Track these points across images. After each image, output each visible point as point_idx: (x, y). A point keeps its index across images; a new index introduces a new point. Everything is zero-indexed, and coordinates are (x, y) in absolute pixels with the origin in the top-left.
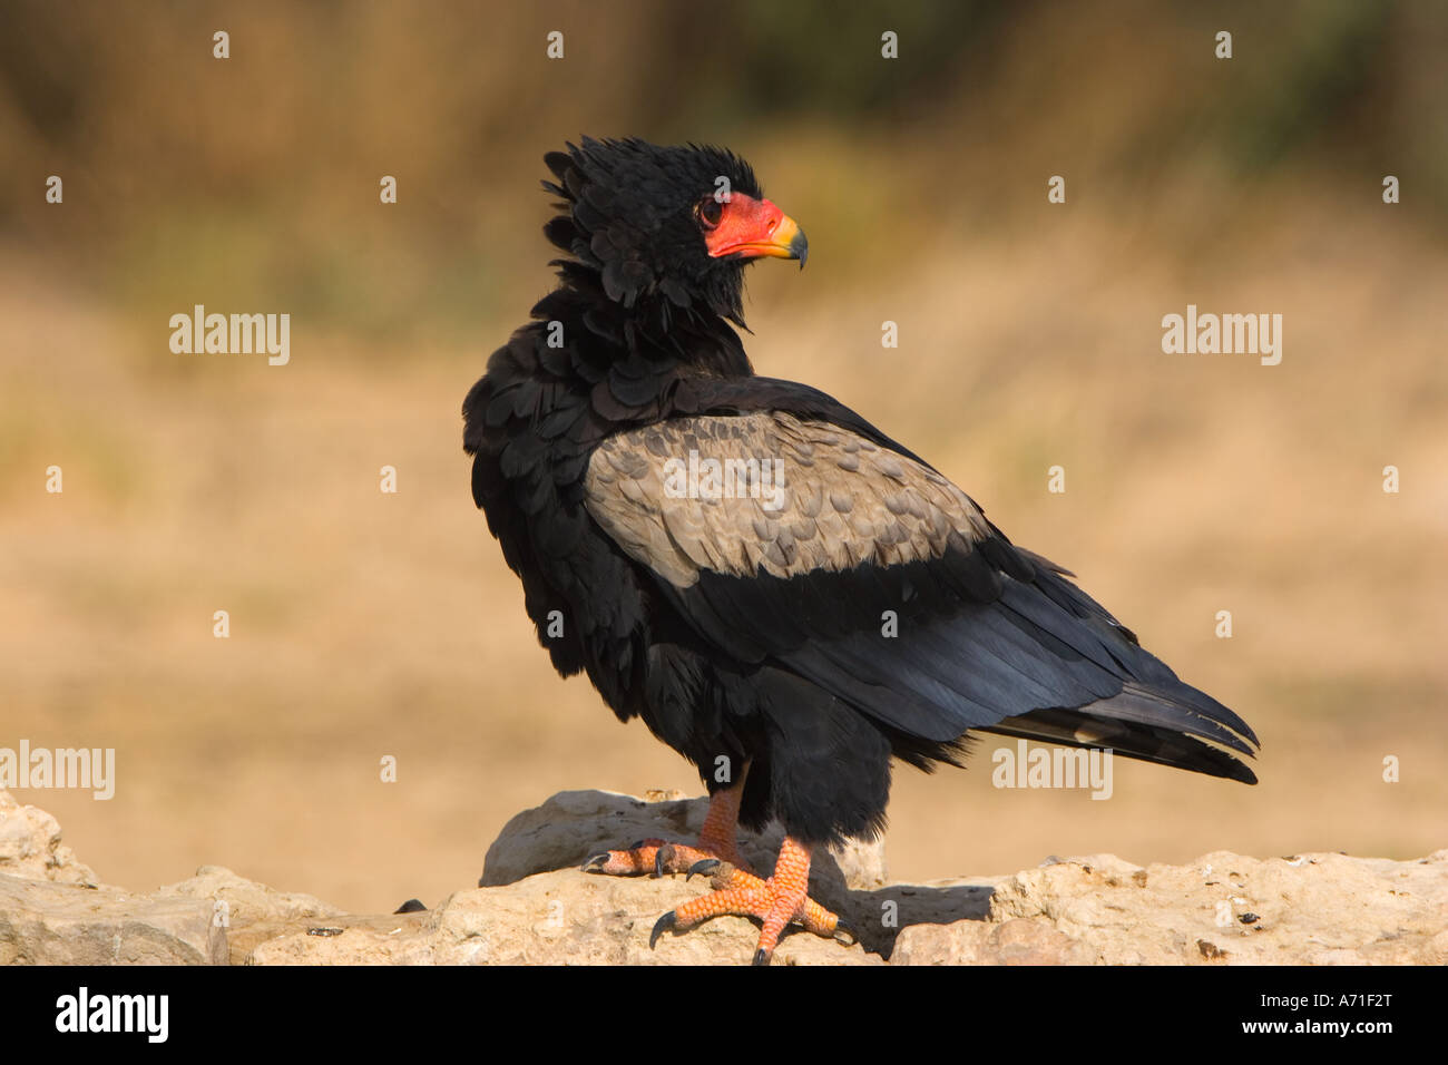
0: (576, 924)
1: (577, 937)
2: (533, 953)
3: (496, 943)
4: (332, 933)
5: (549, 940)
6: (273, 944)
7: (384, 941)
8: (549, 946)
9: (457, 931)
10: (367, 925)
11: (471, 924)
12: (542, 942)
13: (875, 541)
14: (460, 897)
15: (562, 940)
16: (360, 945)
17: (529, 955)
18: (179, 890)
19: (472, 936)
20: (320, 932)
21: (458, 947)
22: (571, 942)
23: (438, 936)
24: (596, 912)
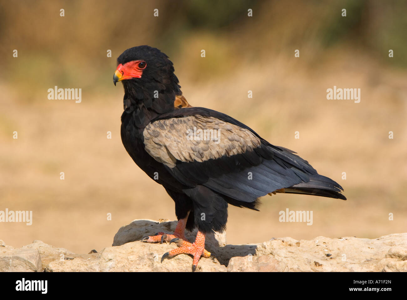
0: (139, 257)
1: (140, 260)
2: (127, 265)
3: (117, 262)
4: (71, 259)
5: (132, 261)
6: (55, 262)
7: (85, 261)
8: (132, 263)
9: (106, 258)
10: (81, 257)
11: (110, 257)
12: (130, 262)
13: (226, 150)
14: (107, 249)
15: (136, 261)
16: (79, 263)
17: (126, 265)
18: (28, 247)
19: (110, 260)
20: (67, 259)
21: (106, 263)
22: (138, 262)
23: (101, 260)
24: (145, 253)
